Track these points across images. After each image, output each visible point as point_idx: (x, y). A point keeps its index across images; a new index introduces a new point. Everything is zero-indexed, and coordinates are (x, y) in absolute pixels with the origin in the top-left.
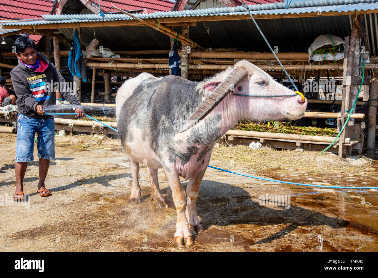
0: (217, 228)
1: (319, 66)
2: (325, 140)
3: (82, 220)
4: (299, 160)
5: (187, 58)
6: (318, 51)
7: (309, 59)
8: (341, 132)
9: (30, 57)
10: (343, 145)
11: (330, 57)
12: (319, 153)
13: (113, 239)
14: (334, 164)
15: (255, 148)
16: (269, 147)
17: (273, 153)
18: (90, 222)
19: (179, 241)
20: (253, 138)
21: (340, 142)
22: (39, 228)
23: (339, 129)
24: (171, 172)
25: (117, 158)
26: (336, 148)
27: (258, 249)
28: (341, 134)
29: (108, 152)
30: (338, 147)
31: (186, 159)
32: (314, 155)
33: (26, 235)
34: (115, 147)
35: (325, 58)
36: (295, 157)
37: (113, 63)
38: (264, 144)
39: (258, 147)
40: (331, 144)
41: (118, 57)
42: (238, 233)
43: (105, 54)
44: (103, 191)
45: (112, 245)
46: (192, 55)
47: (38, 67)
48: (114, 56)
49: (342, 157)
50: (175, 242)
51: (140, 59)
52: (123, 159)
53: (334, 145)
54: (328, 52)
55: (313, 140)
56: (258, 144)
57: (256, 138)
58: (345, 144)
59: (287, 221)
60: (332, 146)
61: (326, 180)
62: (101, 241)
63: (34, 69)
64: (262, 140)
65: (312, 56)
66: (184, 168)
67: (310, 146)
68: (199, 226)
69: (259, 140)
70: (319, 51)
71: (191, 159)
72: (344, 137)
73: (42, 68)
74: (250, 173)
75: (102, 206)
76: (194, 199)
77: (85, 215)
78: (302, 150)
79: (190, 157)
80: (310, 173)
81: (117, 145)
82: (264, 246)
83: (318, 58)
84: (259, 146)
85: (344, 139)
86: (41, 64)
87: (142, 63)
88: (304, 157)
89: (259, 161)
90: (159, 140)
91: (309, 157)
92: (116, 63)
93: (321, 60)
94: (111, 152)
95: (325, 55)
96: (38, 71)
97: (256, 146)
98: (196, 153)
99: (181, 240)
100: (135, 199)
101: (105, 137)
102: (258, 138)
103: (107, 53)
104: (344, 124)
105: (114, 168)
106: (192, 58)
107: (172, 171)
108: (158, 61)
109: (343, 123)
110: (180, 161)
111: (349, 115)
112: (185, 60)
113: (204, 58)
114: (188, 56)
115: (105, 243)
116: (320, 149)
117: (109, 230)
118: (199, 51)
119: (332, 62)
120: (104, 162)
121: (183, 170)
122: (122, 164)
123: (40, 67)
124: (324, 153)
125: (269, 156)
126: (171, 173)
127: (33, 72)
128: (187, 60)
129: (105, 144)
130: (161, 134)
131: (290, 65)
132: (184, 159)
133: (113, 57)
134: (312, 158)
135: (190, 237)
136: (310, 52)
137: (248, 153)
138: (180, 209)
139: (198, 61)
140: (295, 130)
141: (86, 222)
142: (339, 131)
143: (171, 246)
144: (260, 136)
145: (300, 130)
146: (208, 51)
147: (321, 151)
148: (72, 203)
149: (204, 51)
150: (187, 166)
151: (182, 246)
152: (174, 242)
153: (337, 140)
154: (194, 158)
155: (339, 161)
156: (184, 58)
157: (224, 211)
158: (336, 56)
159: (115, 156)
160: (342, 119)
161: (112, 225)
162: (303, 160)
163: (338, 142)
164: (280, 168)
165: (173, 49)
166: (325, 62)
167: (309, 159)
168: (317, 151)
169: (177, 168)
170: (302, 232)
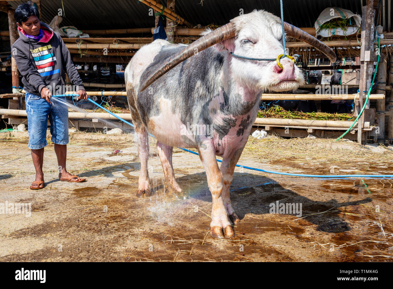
0: (253, 217)
1: (328, 43)
2: (341, 125)
3: (90, 215)
4: (313, 148)
5: (173, 36)
6: (326, 26)
7: (316, 35)
8: (359, 115)
9: (34, 27)
10: (362, 130)
11: (340, 32)
12: (335, 140)
13: (136, 233)
14: (354, 151)
15: (260, 137)
16: (276, 136)
17: (282, 142)
18: (100, 217)
19: (218, 231)
20: (257, 125)
21: (358, 126)
22: (40, 226)
23: (357, 112)
24: (207, 148)
25: (98, 152)
26: (354, 133)
27: (312, 237)
28: (360, 117)
29: (84, 146)
30: (356, 132)
31: (223, 132)
32: (330, 142)
33: (28, 233)
34: (91, 141)
35: (334, 33)
36: (308, 146)
37: (82, 43)
38: (269, 132)
39: (263, 135)
40: (348, 129)
41: (86, 37)
42: (281, 221)
43: (71, 33)
44: (101, 185)
45: (138, 239)
46: (178, 33)
47: (42, 37)
48: (81, 35)
49: (362, 143)
50: (213, 232)
51: (115, 39)
52: (106, 153)
53: (352, 130)
54: (337, 26)
55: (327, 125)
56: (263, 132)
57: (260, 125)
58: (365, 129)
59: (331, 208)
60: (350, 132)
61: (353, 167)
62: (123, 236)
63: (38, 40)
64: (267, 128)
65: (319, 31)
66: (222, 142)
67: (323, 132)
68: (235, 215)
69: (264, 128)
70: (328, 26)
71: (229, 133)
72: (363, 121)
73: (47, 38)
74: (263, 163)
75: (107, 200)
76: (229, 183)
77: (90, 210)
78: (314, 137)
79: (228, 130)
80: (331, 161)
81: (93, 139)
82: (318, 234)
83: (326, 33)
84: (265, 135)
85: (363, 123)
86: (44, 34)
87: (118, 43)
88: (319, 145)
89: (268, 151)
90: (193, 110)
91: (324, 145)
92: (86, 44)
93: (330, 36)
94: (88, 146)
95: (334, 30)
96: (43, 42)
97: (261, 135)
98: (235, 126)
99: (220, 230)
100: (144, 191)
101: (77, 131)
102: (263, 125)
103: (73, 32)
104: (363, 106)
105: (100, 163)
106: (179, 36)
107: (209, 147)
108: (138, 40)
109: (361, 105)
110: (217, 134)
111: (367, 96)
112: (171, 38)
113: (192, 36)
114: (174, 34)
115: (129, 237)
116: (334, 136)
117: (126, 224)
118: (186, 28)
119: (342, 38)
120: (85, 157)
121: (221, 144)
122: (107, 158)
123: (44, 37)
124: (340, 140)
125: (278, 145)
126: (207, 150)
127: (36, 43)
128: (173, 38)
129: (78, 138)
130: (196, 103)
131: (293, 42)
132: (220, 132)
133: (81, 37)
134: (328, 145)
135: (230, 226)
136: (317, 27)
137: (253, 143)
138: (217, 193)
139: (186, 39)
140: (303, 116)
141: (95, 217)
142: (357, 114)
143: (209, 238)
144: (265, 123)
145: (309, 115)
146: (197, 28)
147: (336, 138)
148: (68, 199)
149: (192, 28)
150: (225, 141)
151: (222, 237)
152: (211, 233)
153: (355, 124)
154: (233, 131)
155: (360, 149)
156: (169, 36)
157: (253, 200)
158: (346, 30)
159: (95, 151)
160: (361, 100)
161: (128, 219)
162: (317, 149)
163: (356, 127)
164: (294, 157)
165: (158, 25)
166: (335, 38)
167: (324, 147)
168: (332, 138)
169: (215, 143)
170: (354, 219)
